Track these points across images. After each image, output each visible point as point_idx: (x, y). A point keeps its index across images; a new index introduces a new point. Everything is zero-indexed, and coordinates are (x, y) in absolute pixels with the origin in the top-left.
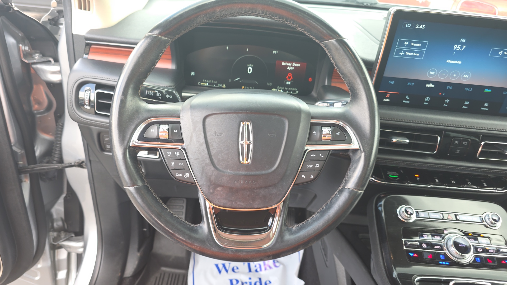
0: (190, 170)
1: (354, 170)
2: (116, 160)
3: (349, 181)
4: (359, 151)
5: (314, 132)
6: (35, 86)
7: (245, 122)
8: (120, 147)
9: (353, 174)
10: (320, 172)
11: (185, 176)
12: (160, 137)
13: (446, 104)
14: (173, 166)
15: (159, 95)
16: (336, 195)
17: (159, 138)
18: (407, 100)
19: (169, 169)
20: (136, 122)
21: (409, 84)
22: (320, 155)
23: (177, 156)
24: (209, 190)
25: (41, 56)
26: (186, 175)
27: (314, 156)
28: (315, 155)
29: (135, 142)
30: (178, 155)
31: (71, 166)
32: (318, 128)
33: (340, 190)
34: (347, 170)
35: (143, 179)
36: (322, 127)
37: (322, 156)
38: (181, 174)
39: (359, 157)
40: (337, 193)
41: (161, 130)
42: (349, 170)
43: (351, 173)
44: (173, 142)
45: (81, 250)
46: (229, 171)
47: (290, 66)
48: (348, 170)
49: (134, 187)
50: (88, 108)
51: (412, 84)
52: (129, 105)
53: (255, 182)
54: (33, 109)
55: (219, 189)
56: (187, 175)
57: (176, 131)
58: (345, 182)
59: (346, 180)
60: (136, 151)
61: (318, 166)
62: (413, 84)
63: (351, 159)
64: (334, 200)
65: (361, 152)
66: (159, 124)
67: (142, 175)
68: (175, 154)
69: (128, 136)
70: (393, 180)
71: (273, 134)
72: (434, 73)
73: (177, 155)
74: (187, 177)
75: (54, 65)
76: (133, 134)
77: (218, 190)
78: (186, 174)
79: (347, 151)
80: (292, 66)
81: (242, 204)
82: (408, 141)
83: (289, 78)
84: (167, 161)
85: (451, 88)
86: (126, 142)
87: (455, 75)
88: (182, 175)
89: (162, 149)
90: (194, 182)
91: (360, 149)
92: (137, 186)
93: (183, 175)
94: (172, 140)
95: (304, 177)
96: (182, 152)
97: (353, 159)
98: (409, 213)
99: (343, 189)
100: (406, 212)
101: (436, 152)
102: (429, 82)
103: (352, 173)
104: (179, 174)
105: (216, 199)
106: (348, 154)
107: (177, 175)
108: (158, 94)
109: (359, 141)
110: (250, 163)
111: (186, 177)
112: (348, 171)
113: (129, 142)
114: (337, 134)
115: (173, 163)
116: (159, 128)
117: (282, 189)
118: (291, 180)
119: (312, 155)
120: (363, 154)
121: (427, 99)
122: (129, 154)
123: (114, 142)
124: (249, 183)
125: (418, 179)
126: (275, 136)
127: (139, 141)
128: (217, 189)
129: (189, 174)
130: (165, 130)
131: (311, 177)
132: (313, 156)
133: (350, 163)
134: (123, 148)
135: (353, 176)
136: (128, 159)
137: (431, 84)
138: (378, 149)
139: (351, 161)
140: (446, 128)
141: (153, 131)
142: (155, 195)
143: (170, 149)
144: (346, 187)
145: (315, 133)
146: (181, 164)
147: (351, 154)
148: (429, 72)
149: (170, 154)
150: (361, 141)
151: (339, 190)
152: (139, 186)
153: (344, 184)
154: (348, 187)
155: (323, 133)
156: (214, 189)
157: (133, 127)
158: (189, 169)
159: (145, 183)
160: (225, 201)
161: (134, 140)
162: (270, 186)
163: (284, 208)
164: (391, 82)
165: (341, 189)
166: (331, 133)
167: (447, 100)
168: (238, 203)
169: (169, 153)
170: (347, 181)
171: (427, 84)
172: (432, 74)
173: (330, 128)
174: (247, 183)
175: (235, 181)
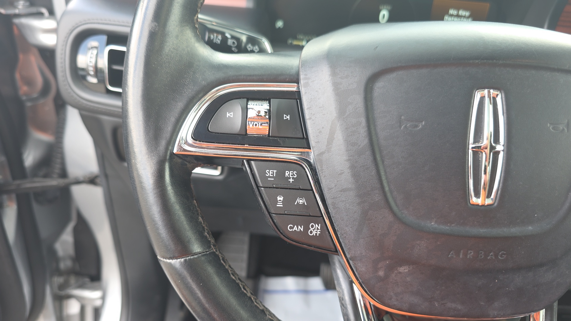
0: (322, 216)
2: (138, 189)
6: (21, 56)
7: (486, 91)
8: (147, 156)
11: (311, 232)
12: (248, 132)
14: (280, 205)
15: (234, 43)
17: (246, 134)
19: (269, 213)
20: (189, 92)
23: (291, 180)
24: (376, 269)
25: (28, 4)
26: (312, 229)
29: (186, 143)
30: (293, 178)
31: (78, 182)
35: (206, 237)
38: (299, 227)
41: (251, 114)
44: (280, 144)
45: (98, 303)
46: (436, 226)
49: (182, 260)
50: (94, 80)
52: (172, 49)
53: (505, 254)
54: (21, 92)
55: (404, 269)
56: (315, 230)
57: (288, 117)
60: (189, 165)
66: (245, 100)
67: (203, 228)
68: (287, 174)
69: (169, 128)
71: (559, 126)
73: (290, 178)
74: (316, 234)
75: (48, 18)
76: (180, 123)
77: (400, 273)
78: (312, 226)
81: (459, 307)
84: (266, 193)
86: (163, 143)
88: (302, 230)
89: (253, 162)
90: (333, 247)
92: (192, 257)
93: (307, 229)
94: (278, 139)
96: (303, 170)
104: (296, 227)
105: (392, 294)
107: (291, 228)
108: (230, 42)
110: (496, 204)
111: (314, 233)
113: (172, 142)
115: (280, 198)
116: (245, 110)
117: (567, 272)
122: (172, 175)
123: (132, 142)
124: (489, 258)
127: (196, 140)
128: (397, 269)
129: (319, 228)
130: (263, 114)
134: (155, 160)
136: (170, 189)
141: (232, 116)
142: (234, 278)
143: (272, 163)
146: (301, 201)
149: (273, 174)
152: (196, 256)
156: (390, 269)
157: (180, 105)
158: (320, 215)
159: (210, 247)
160: (415, 300)
161: (184, 138)
162: (541, 265)
168: (450, 305)
169: (270, 173)
174: (483, 257)
175: (452, 252)
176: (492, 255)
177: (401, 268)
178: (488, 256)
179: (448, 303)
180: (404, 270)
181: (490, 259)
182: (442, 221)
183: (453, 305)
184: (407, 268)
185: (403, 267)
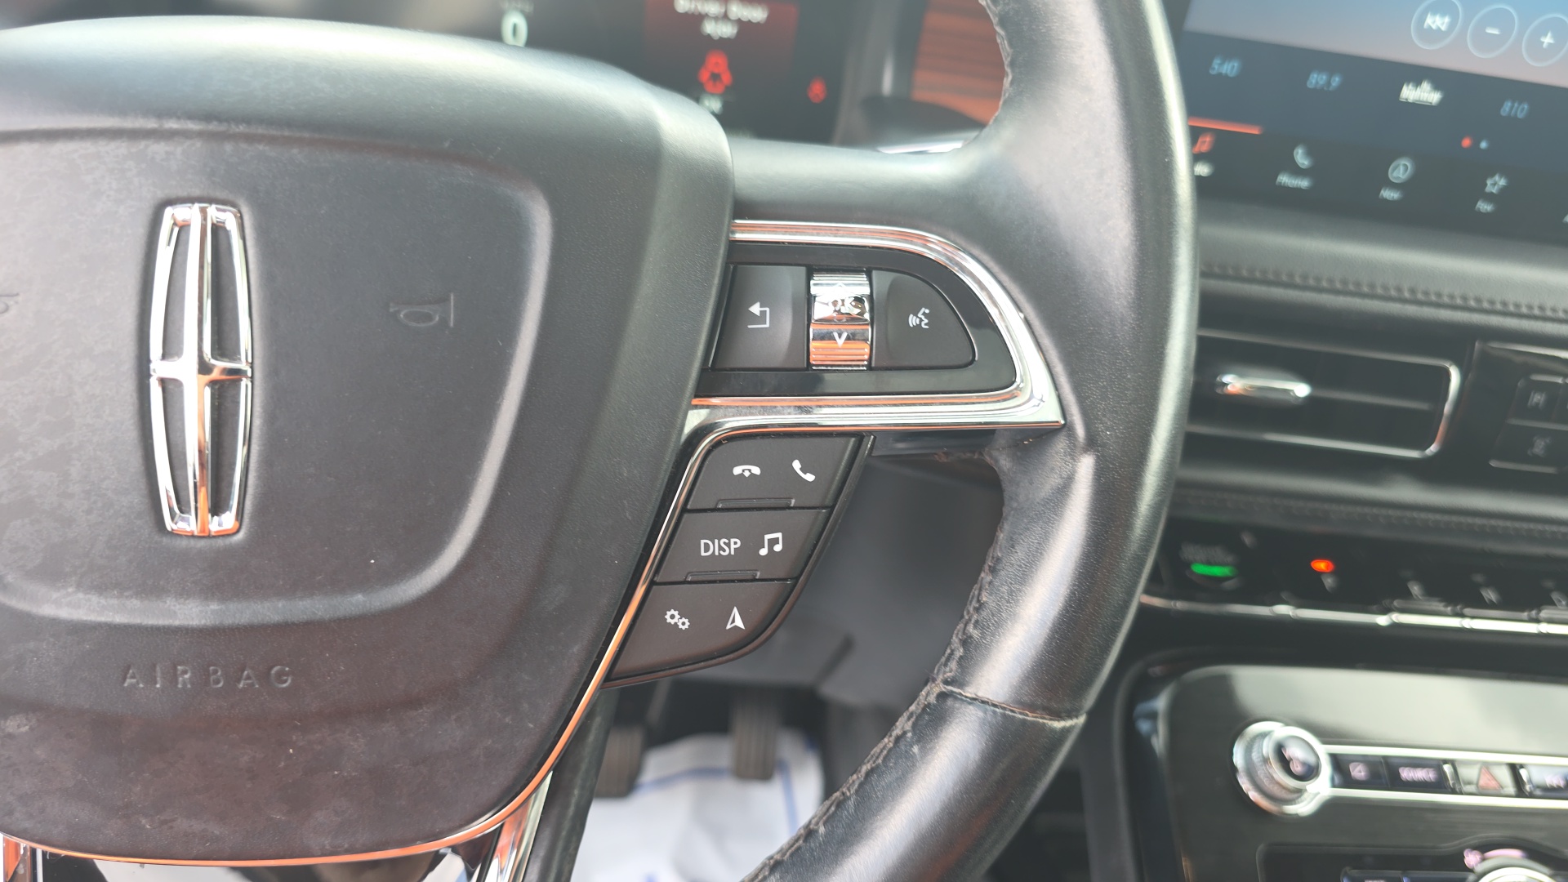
1: (1025, 574)
3: (987, 648)
4: (1060, 444)
5: (756, 309)
7: (194, 208)
9: (1013, 597)
10: (794, 586)
13: (1490, 197)
16: (898, 739)
18: (1297, 171)
21: (1316, 79)
22: (797, 465)
27: (752, 475)
28: (756, 470)
32: (787, 278)
33: (928, 705)
34: (980, 570)
36: (809, 278)
37: (810, 477)
39: (1059, 481)
40: (908, 726)
42: (993, 571)
43: (1004, 589)
47: (716, 19)
48: (986, 567)
51: (1329, 83)
53: (287, 674)
55: (17, 725)
58: (960, 652)
59: (966, 642)
61: (778, 548)
62: (1336, 81)
63: (1006, 495)
64: (888, 778)
65: (1073, 454)
70: (1212, 589)
71: (426, 309)
72: (1447, 20)
77: (10, 736)
79: (980, 436)
80: (725, 17)
81: (216, 829)
82: (1301, 390)
83: (715, 77)
85: (1521, 110)
87: (1548, 40)
91: (1066, 428)
95: (683, 624)
97: (1022, 498)
98: (1297, 768)
99: (950, 702)
100: (1285, 763)
101: (1433, 449)
102: (1418, 74)
103: (1011, 592)
106: (988, 459)
109: (1059, 368)
110: (242, 534)
112: (985, 577)
114: (913, 321)
118: (576, 649)
119: (737, 470)
120: (1086, 467)
121: (1401, 170)
124: (241, 685)
125: (1329, 582)
126: (444, 321)
131: (729, 626)
132: (747, 474)
133: (996, 517)
135: (1013, 616)
137: (1426, 86)
138: (1181, 439)
139: (1005, 510)
140: (1495, 321)
144: (969, 692)
145: (763, 313)
147: (1004, 463)
148: (1422, 20)
150: (1072, 373)
151: (924, 709)
153: (953, 665)
154: (982, 694)
155: (820, 311)
160: (80, 813)
162: (412, 702)
163: (547, 834)
164: (1221, 64)
165: (932, 699)
166: (867, 316)
167: (1497, 178)
168: (183, 824)
170: (978, 646)
171: (1405, 88)
172: (1434, 27)
173: (863, 279)
174: (221, 685)
175: (131, 671)
176: (248, 678)
177: (9, 723)
178: (239, 681)
179: (177, 818)
180: (19, 727)
181: (243, 688)
182: (95, 583)
183: (197, 826)
184: (25, 722)
185: (11, 717)
